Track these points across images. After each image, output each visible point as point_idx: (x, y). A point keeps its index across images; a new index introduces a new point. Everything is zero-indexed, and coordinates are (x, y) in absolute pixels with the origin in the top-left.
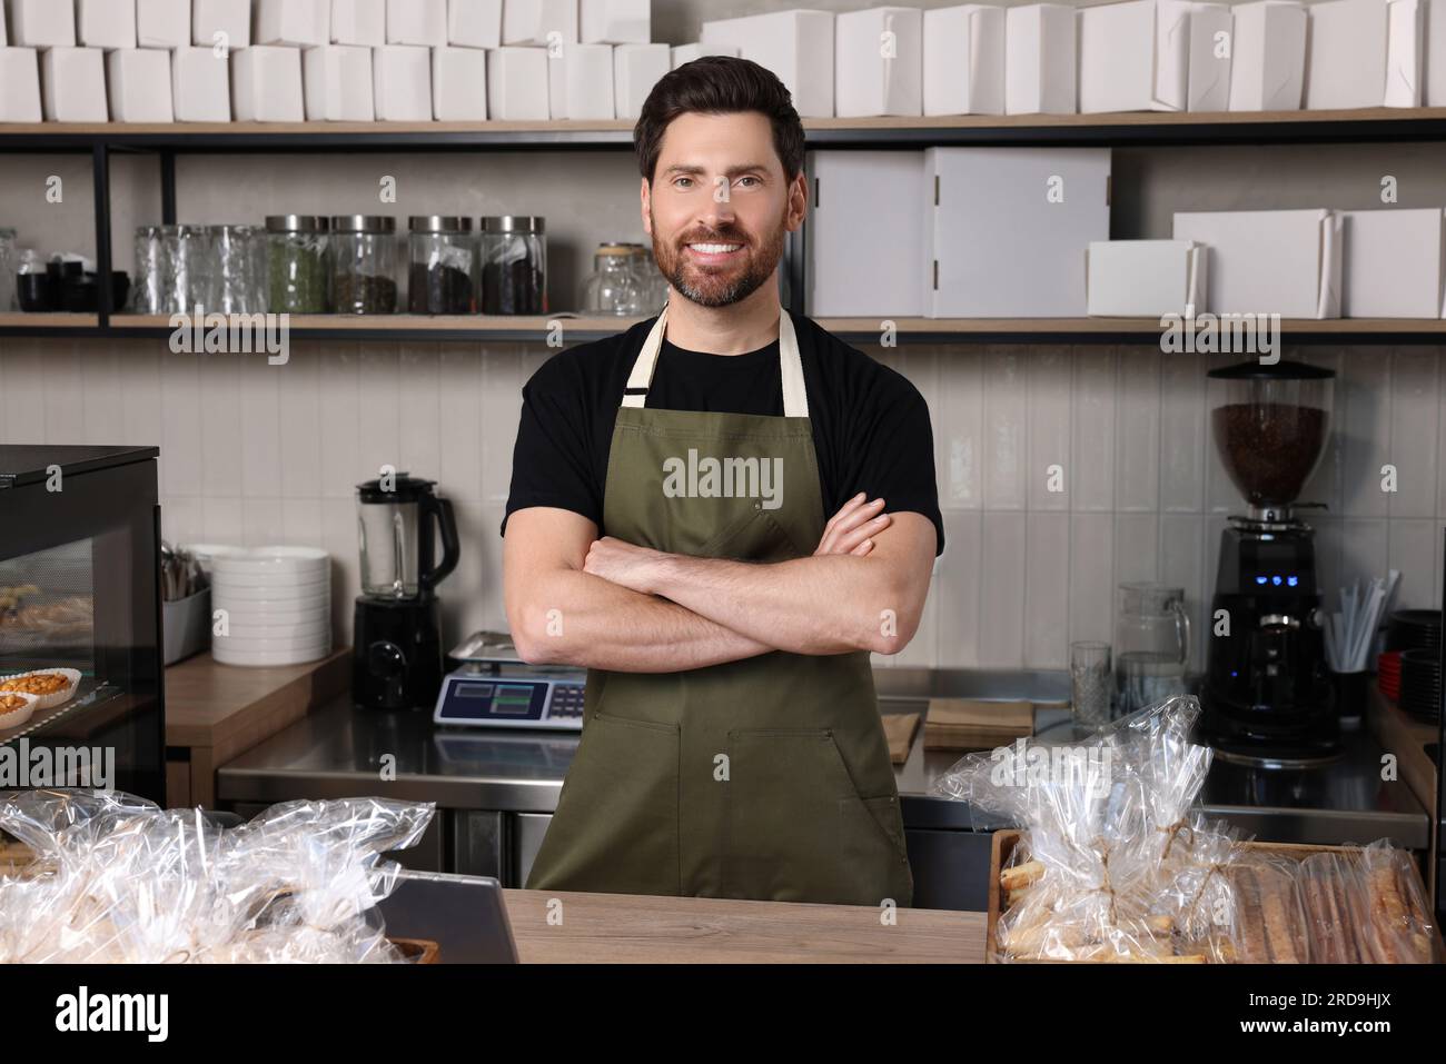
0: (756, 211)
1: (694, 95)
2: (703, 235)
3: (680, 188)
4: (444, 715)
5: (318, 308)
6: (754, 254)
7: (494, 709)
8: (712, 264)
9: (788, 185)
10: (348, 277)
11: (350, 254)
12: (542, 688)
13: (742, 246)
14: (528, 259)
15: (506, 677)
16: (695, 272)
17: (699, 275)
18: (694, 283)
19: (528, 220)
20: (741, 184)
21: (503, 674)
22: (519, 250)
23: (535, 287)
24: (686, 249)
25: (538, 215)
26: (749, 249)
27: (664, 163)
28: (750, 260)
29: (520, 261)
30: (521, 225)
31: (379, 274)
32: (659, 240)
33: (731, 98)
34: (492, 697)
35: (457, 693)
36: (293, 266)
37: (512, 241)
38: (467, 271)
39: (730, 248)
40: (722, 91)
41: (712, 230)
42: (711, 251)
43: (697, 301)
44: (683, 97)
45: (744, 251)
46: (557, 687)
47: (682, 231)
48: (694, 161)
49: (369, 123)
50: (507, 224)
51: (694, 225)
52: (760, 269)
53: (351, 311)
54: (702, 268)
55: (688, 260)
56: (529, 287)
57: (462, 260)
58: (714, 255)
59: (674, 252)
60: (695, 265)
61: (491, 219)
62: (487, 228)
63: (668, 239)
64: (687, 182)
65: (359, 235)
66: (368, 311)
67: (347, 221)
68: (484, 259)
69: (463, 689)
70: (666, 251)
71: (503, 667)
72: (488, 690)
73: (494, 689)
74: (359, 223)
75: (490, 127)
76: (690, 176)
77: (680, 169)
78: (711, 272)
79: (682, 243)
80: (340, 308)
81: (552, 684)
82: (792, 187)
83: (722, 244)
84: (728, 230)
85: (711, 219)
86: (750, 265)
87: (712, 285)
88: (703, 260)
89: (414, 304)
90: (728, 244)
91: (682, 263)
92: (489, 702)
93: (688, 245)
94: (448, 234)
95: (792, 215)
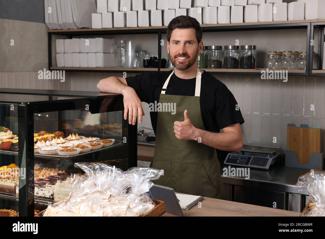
0: (191, 50)
1: (178, 24)
2: (180, 55)
3: (175, 45)
4: (226, 162)
5: (204, 67)
6: (190, 59)
7: (238, 162)
8: (181, 61)
9: (198, 44)
10: (210, 60)
11: (211, 55)
12: (250, 158)
13: (188, 58)
14: (251, 56)
15: (245, 155)
16: (178, 63)
17: (179, 64)
18: (177, 65)
19: (252, 46)
20: (188, 44)
21: (245, 154)
22: (249, 53)
23: (253, 62)
24: (176, 58)
25: (255, 45)
26: (189, 59)
27: (172, 39)
28: (189, 61)
29: (249, 56)
30: (250, 48)
31: (217, 59)
32: (171, 56)
33: (186, 26)
34: (238, 159)
35: (230, 157)
36: (199, 57)
37: (248, 51)
38: (237, 59)
39: (185, 58)
40: (184, 24)
41: (181, 54)
42: (181, 59)
43: (178, 69)
44: (176, 25)
45: (188, 59)
46: (253, 158)
47: (175, 54)
48: (178, 39)
49: (216, 24)
50: (247, 47)
51: (178, 53)
52: (192, 62)
53: (211, 68)
54: (179, 62)
55: (176, 60)
56: (251, 62)
57: (236, 56)
58: (182, 60)
59: (174, 59)
60: (178, 62)
61: (243, 46)
62: (242, 48)
63: (172, 55)
64: (176, 43)
65: (214, 50)
66: (215, 68)
67: (211, 47)
68: (242, 56)
69: (232, 157)
70: (172, 58)
71: (245, 152)
72: (237, 157)
73: (239, 157)
74: (213, 47)
75: (244, 24)
76: (177, 42)
77: (175, 41)
78: (181, 63)
79: (175, 57)
80: (208, 67)
81: (252, 157)
82: (200, 44)
83: (184, 57)
84: (185, 54)
85: (181, 52)
86: (189, 62)
87: (181, 66)
88: (180, 61)
89: (225, 66)
90: (185, 57)
91: (175, 61)
92: (237, 160)
93: (177, 57)
94: (234, 50)
95: (199, 50)
